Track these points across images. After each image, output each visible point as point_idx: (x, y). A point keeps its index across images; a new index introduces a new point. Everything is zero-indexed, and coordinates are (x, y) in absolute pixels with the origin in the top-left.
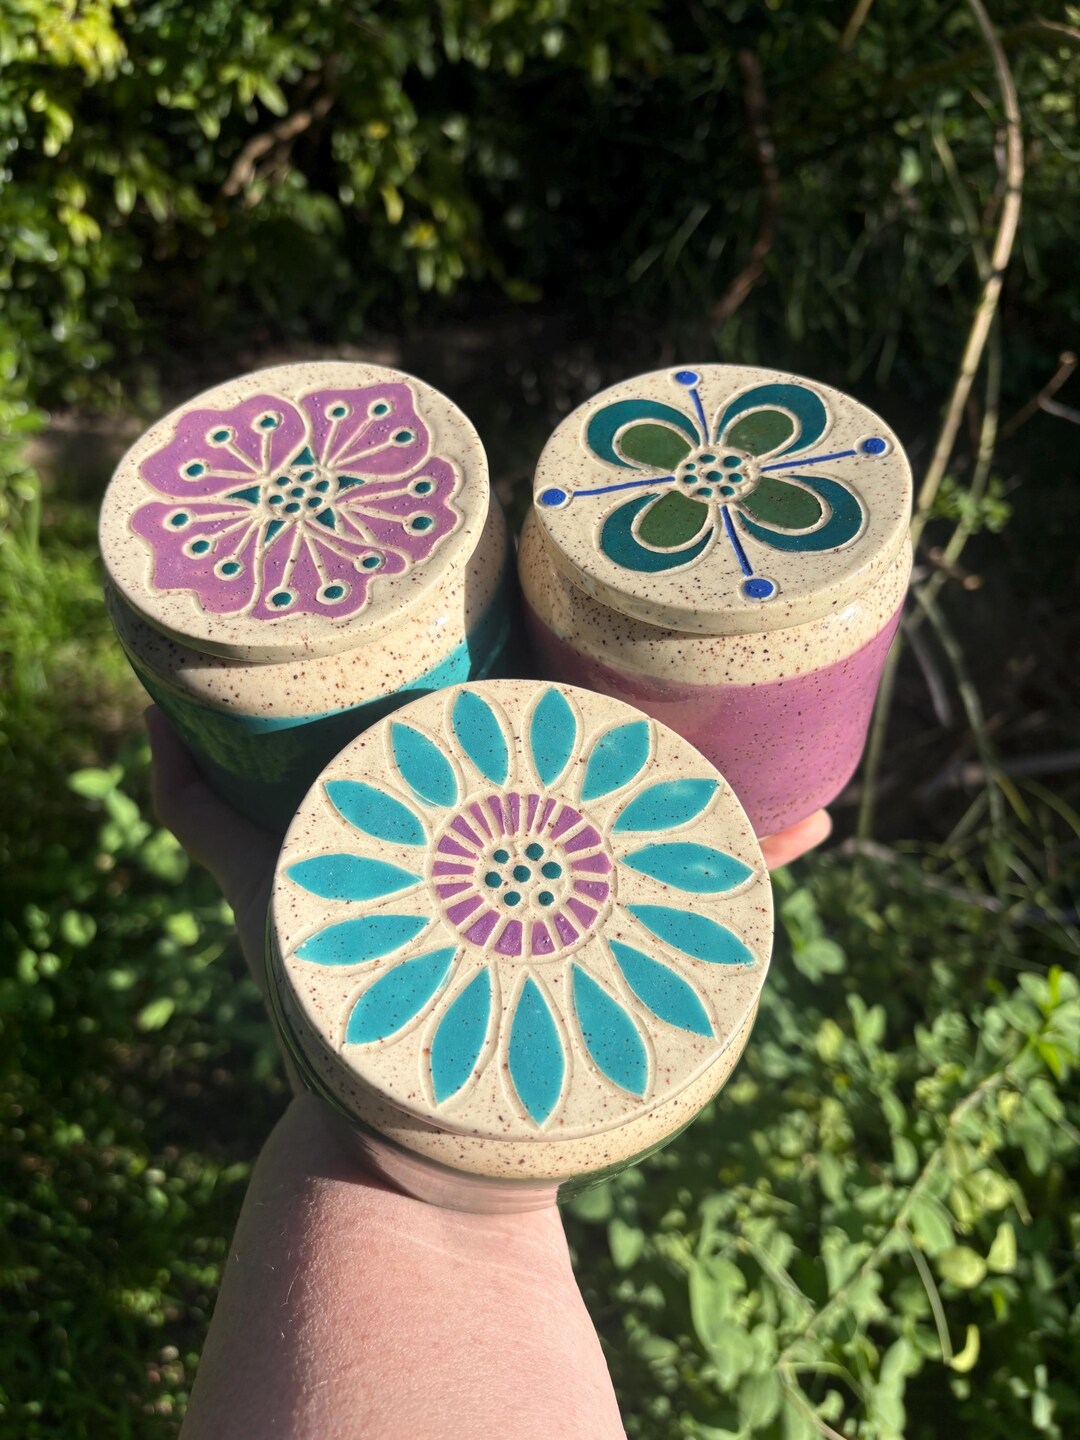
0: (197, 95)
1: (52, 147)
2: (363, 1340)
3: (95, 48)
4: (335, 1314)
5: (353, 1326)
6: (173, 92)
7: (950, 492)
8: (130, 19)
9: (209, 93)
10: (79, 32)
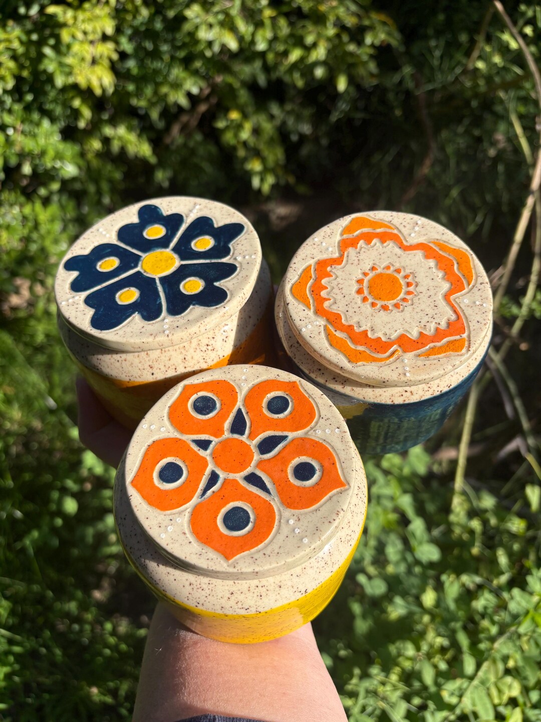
0: (149, 100)
1: (82, 124)
2: (204, 702)
3: (100, 79)
4: (189, 690)
5: (199, 695)
6: (139, 99)
7: (507, 304)
8: (119, 66)
9: (154, 100)
10: (93, 72)
